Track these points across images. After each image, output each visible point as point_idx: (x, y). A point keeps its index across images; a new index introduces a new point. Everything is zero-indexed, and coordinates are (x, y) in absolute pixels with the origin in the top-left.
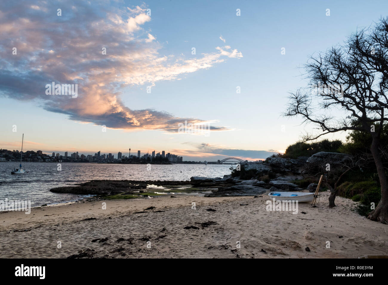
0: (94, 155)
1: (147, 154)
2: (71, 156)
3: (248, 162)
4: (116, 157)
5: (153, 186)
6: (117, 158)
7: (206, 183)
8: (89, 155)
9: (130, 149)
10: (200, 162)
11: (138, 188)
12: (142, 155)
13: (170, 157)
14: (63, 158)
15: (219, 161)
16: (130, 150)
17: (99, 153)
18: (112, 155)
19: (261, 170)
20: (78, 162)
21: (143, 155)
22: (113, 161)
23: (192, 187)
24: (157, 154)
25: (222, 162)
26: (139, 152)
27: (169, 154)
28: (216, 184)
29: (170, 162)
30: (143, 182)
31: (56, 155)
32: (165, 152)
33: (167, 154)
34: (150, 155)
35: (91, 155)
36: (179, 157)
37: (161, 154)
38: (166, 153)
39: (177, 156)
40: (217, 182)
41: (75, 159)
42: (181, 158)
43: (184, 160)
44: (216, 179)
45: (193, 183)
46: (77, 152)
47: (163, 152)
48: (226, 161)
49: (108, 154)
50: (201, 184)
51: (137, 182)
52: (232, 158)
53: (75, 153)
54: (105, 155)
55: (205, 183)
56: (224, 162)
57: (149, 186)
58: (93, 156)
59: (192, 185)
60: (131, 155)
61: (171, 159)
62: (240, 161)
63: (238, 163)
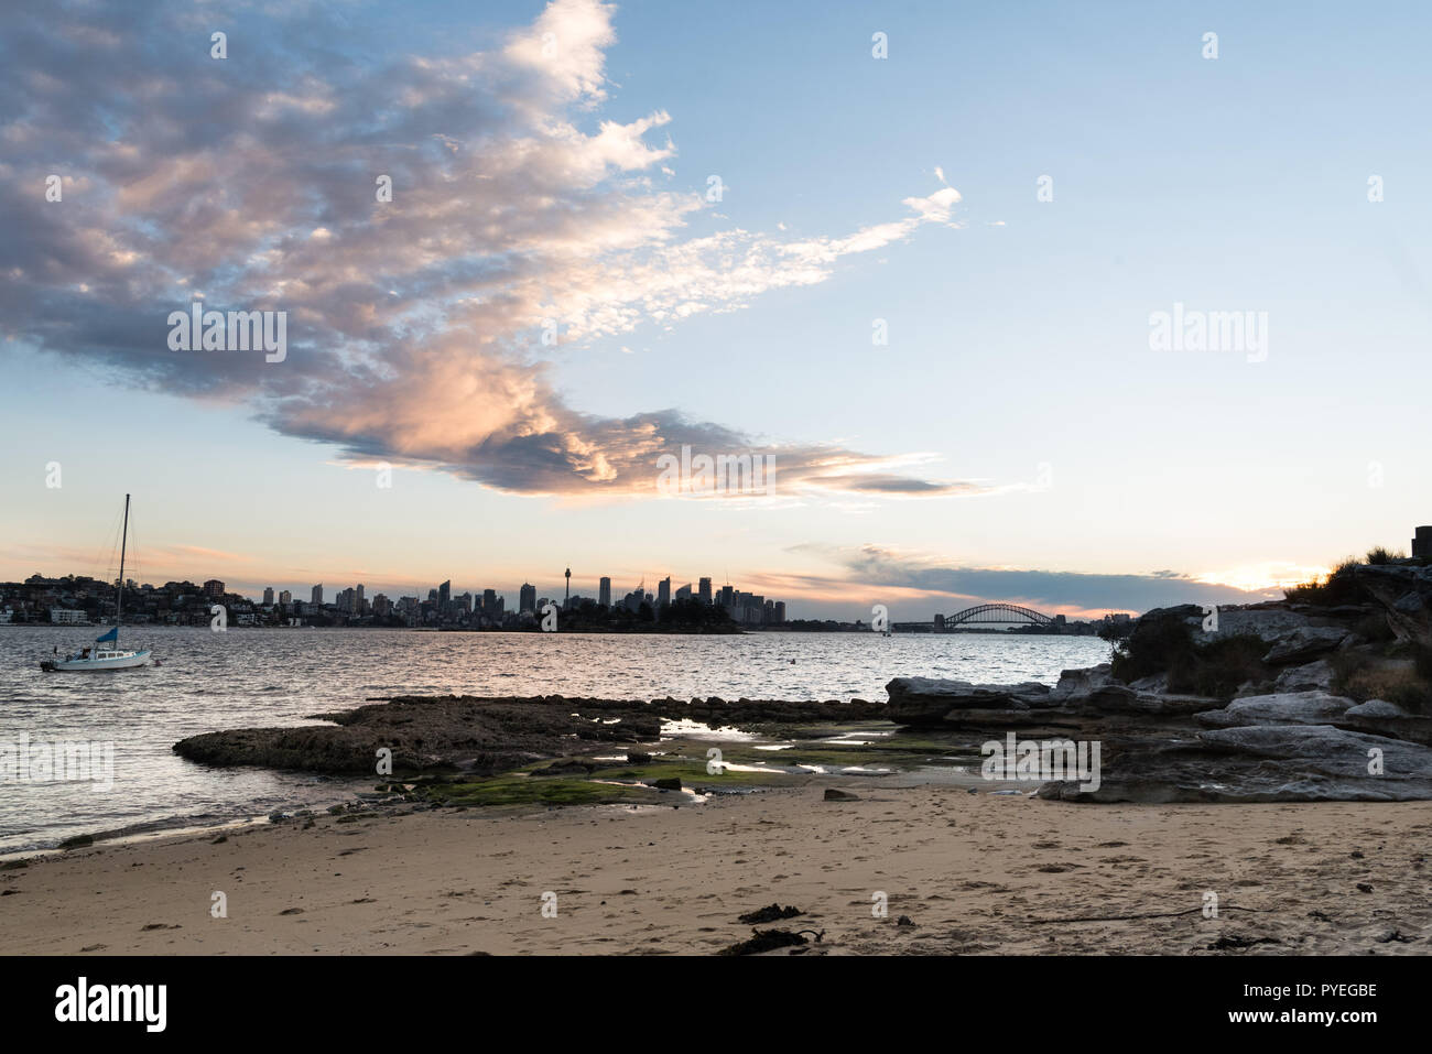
0: (426, 599)
1: (639, 593)
2: (333, 601)
3: (1065, 624)
4: (512, 605)
5: (686, 726)
6: (517, 611)
7: (980, 714)
8: (404, 598)
9: (568, 570)
10: (859, 622)
11: (617, 736)
12: (616, 597)
13: (735, 604)
14: (307, 611)
15: (939, 618)
16: (568, 574)
17: (446, 587)
18: (498, 598)
19: (1294, 637)
20: (364, 626)
21: (621, 597)
22: (500, 620)
23: (899, 731)
24: (679, 592)
25: (955, 623)
26: (605, 582)
27: (727, 590)
28: (1035, 716)
29: (735, 622)
30: (637, 705)
31: (276, 600)
32: (712, 582)
33: (718, 593)
34: (650, 597)
35: (413, 599)
36: (770, 602)
37: (695, 589)
38: (715, 589)
39: (762, 598)
40: (1033, 705)
41: (351, 613)
42: (781, 605)
43: (789, 616)
44: (1026, 693)
45: (905, 712)
46: (361, 587)
47: (705, 584)
48: (972, 619)
49: (482, 593)
50: (952, 716)
51: (609, 707)
52: (998, 607)
53: (350, 590)
54: (467, 596)
55: (972, 711)
56: (961, 621)
57: (672, 728)
58: (421, 601)
59: (898, 720)
60: (571, 596)
61: (738, 613)
62: (1030, 620)
63: (1021, 626)
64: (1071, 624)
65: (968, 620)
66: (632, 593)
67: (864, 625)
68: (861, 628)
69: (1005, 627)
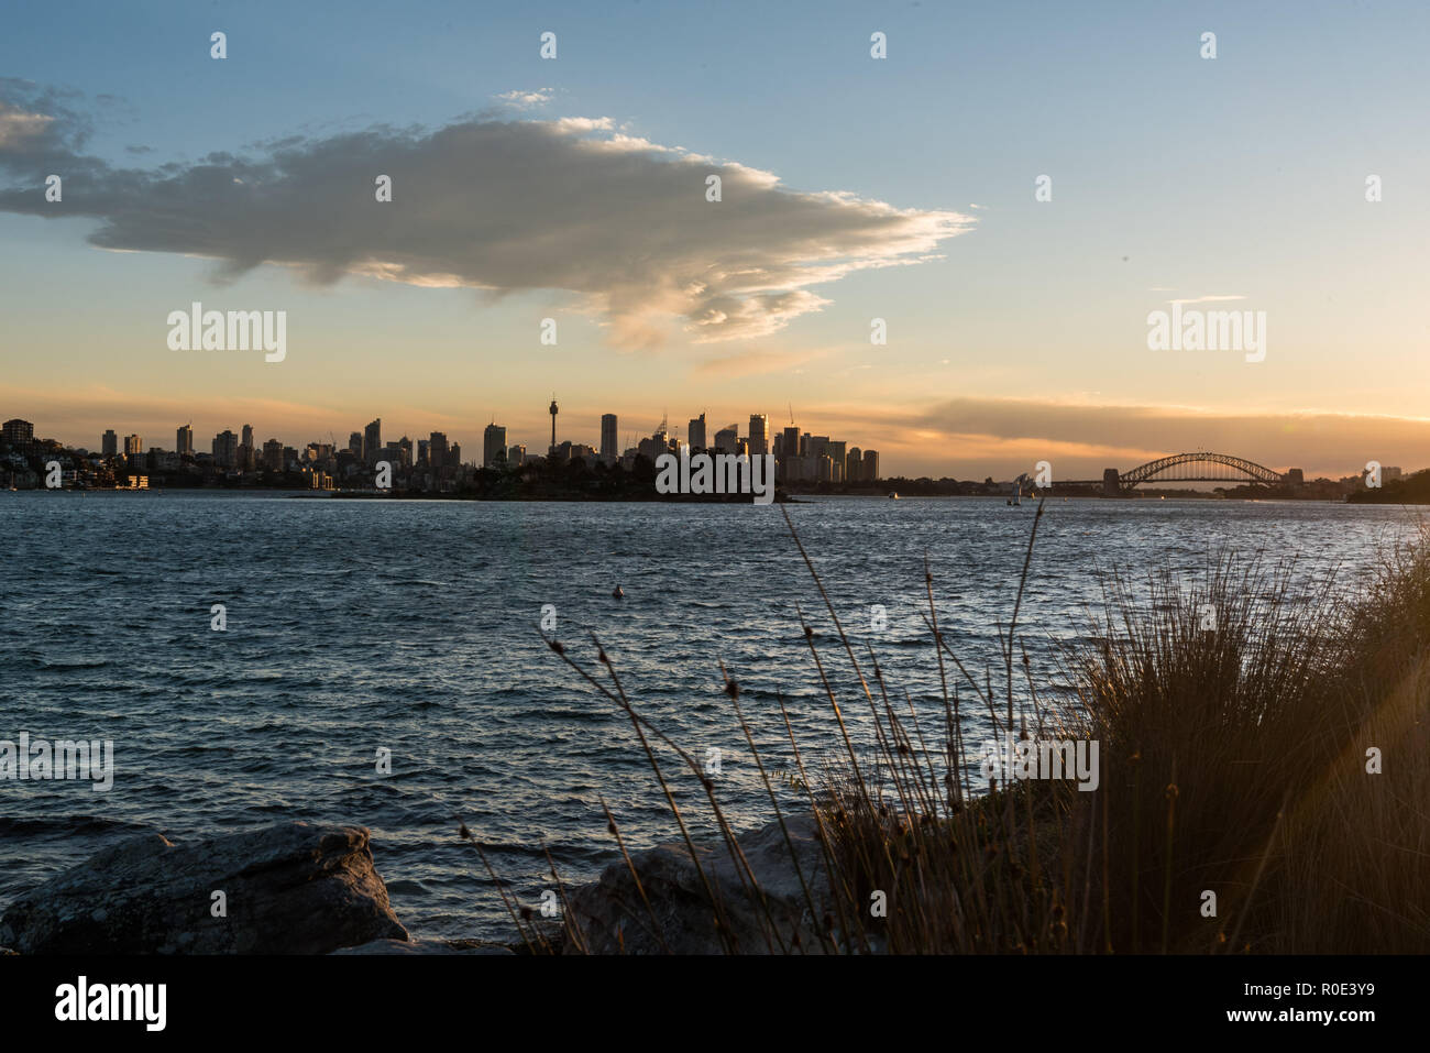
0: (347, 446)
1: (660, 437)
2: (208, 451)
3: (1302, 483)
4: (473, 456)
6: (479, 464)
8: (314, 446)
9: (554, 403)
10: (989, 480)
12: (625, 445)
13: (803, 453)
14: (164, 464)
15: (1111, 477)
16: (554, 410)
17: (373, 429)
18: (451, 444)
20: (247, 487)
21: (633, 445)
22: (453, 477)
24: (719, 432)
25: (1136, 482)
26: (609, 423)
27: (792, 432)
31: (120, 448)
32: (767, 421)
33: (778, 438)
34: (675, 443)
35: (327, 447)
36: (856, 451)
38: (772, 431)
39: (844, 445)
41: (226, 467)
42: (871, 456)
46: (247, 430)
47: (757, 424)
48: (1159, 475)
49: (428, 438)
52: (1200, 459)
53: (233, 433)
54: (406, 443)
56: (1144, 479)
58: (337, 450)
60: (559, 442)
61: (806, 468)
62: (1249, 477)
63: (1234, 485)
64: (1311, 483)
65: (1154, 477)
66: (650, 438)
67: (997, 485)
68: (992, 489)
69: (1209, 487)
